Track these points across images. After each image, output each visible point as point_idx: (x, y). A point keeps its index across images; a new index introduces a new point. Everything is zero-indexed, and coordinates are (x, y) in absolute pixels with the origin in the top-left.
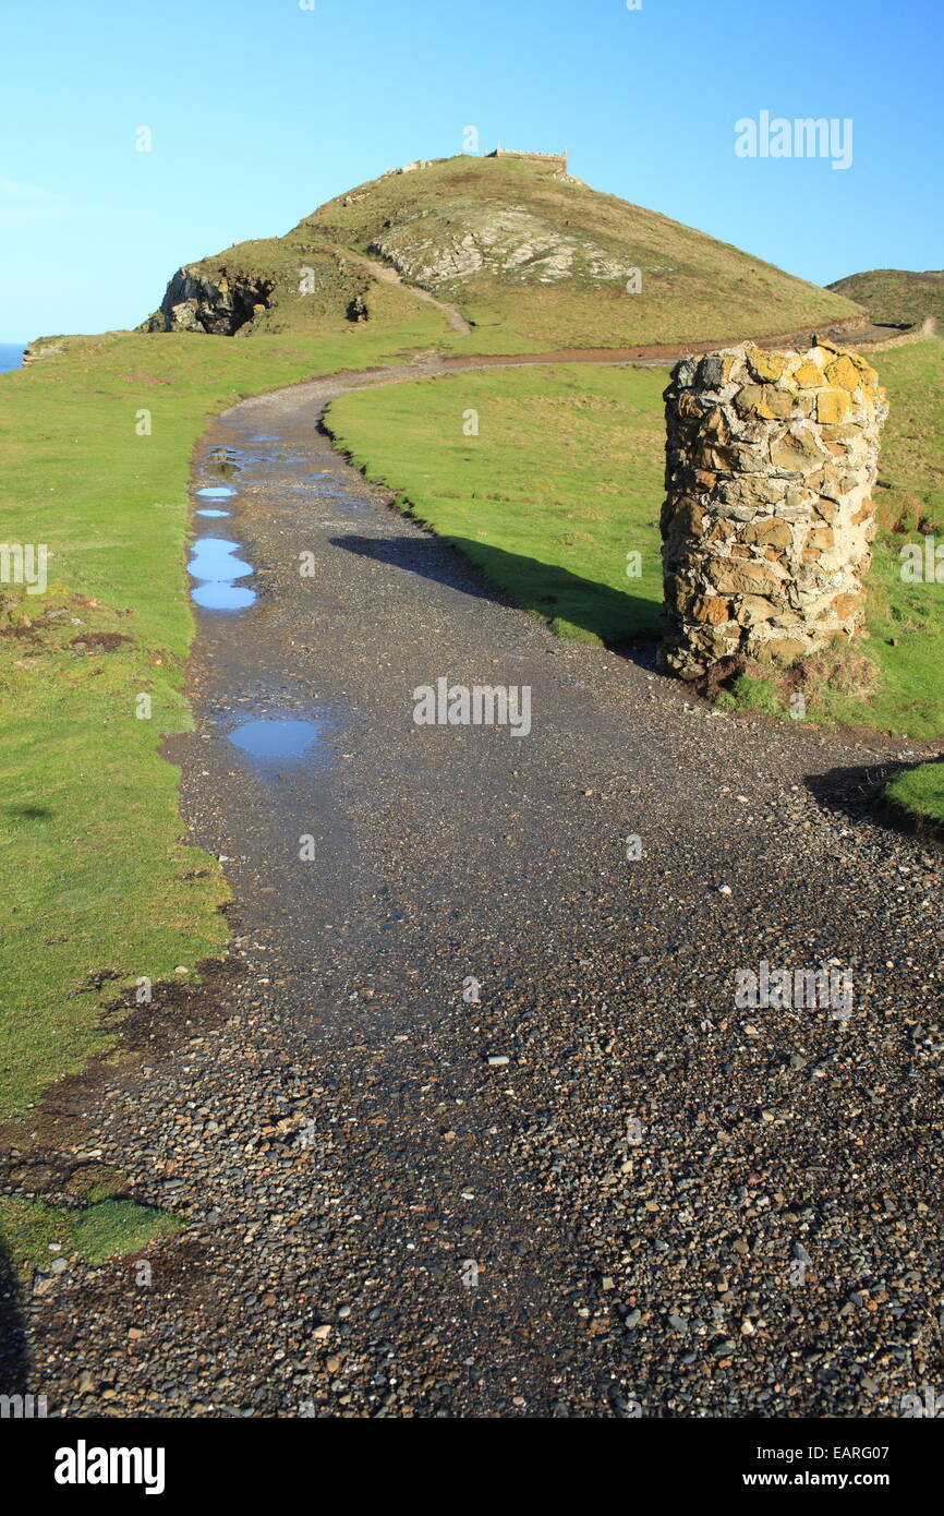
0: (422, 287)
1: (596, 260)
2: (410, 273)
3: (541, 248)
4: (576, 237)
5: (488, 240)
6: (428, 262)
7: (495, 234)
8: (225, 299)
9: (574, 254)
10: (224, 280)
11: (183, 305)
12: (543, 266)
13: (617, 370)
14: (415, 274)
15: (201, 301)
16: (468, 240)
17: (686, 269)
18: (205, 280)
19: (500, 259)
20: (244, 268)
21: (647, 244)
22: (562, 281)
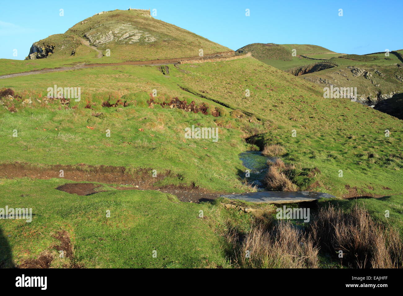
0: (95, 46)
1: (148, 37)
2: (93, 42)
3: (131, 34)
4: (144, 31)
5: (116, 32)
6: (98, 39)
7: (119, 30)
8: (44, 52)
9: (141, 35)
10: (44, 46)
11: (33, 54)
12: (131, 39)
13: (140, 67)
14: (94, 42)
15: (38, 52)
16: (111, 32)
17: (176, 39)
18: (39, 47)
19: (119, 37)
20: (49, 43)
21: (166, 33)
22: (136, 43)
